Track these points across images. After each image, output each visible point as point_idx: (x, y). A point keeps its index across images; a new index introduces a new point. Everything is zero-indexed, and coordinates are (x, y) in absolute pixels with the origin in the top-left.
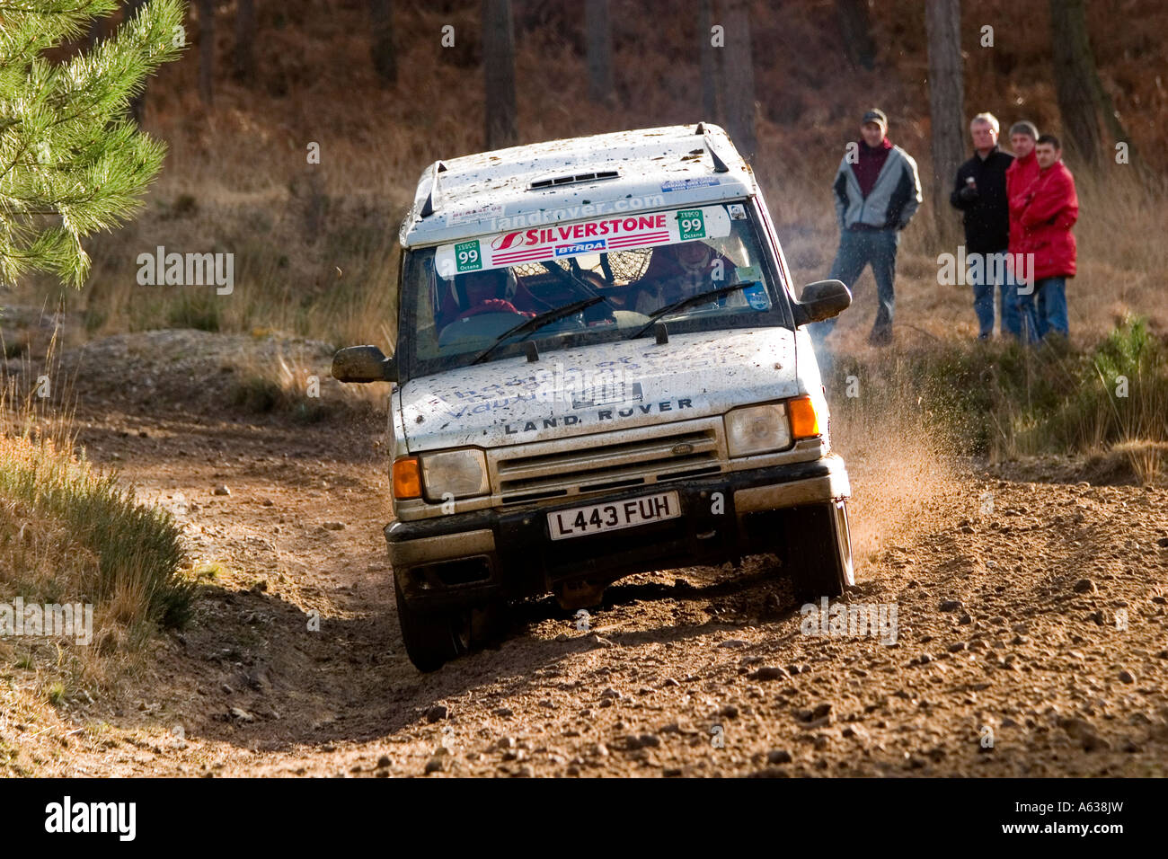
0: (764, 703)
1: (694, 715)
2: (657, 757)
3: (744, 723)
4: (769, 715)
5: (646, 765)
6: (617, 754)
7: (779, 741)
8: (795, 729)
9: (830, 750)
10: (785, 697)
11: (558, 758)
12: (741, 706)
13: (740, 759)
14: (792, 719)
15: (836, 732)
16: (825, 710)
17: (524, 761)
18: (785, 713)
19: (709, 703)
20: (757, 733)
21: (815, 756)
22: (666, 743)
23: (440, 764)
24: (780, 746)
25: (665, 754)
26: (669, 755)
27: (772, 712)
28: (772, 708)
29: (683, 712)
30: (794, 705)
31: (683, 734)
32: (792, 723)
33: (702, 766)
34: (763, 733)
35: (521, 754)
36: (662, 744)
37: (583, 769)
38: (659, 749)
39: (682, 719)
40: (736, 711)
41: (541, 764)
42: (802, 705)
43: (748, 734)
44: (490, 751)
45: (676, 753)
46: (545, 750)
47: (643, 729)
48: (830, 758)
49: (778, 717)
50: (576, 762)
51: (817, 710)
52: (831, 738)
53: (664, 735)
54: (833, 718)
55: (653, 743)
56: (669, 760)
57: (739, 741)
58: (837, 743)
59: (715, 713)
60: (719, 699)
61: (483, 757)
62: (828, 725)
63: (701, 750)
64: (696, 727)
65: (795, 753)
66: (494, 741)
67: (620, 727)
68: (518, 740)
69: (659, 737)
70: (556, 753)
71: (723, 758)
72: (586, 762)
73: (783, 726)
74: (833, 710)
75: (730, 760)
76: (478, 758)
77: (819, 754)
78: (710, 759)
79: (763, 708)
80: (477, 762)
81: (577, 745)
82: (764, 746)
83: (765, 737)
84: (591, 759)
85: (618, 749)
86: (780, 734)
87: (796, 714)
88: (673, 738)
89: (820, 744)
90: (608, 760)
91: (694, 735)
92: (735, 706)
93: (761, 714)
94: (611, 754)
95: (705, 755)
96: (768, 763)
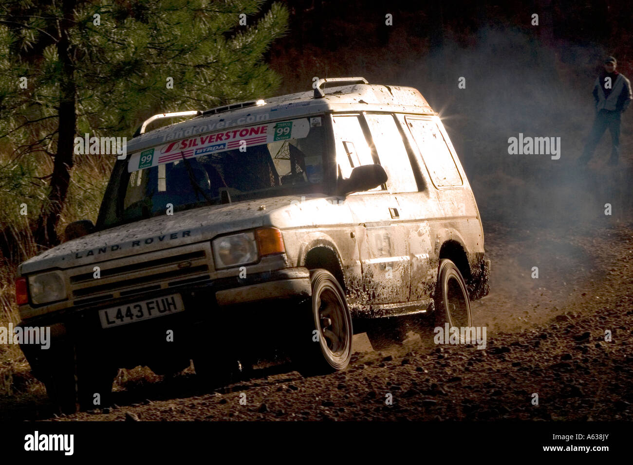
0: (559, 332)
1: (527, 338)
2: (509, 356)
3: (550, 341)
4: (561, 337)
5: (505, 360)
6: (490, 355)
7: (566, 349)
8: (573, 344)
9: (589, 354)
10: (569, 329)
11: (463, 358)
12: (548, 333)
13: (548, 358)
14: (572, 339)
15: (592, 345)
16: (587, 335)
17: (448, 359)
18: (568, 336)
19: (533, 332)
20: (556, 346)
21: (582, 356)
22: (514, 350)
23: (408, 360)
24: (566, 352)
25: (513, 356)
26: (515, 356)
27: (563, 336)
28: (563, 334)
29: (522, 336)
30: (573, 332)
31: (521, 346)
32: (572, 341)
33: (530, 361)
34: (558, 346)
35: (446, 355)
36: (512, 351)
37: (475, 363)
38: (511, 353)
39: (521, 339)
40: (546, 335)
41: (456, 360)
42: (578, 333)
43: (552, 346)
44: (431, 354)
45: (518, 355)
46: (457, 354)
47: (503, 344)
48: (589, 357)
49: (566, 339)
50: (472, 359)
51: (583, 334)
52: (590, 348)
53: (513, 347)
54: (591, 339)
55: (508, 351)
56: (515, 358)
57: (547, 349)
58: (593, 350)
59: (536, 336)
60: (538, 330)
61: (428, 357)
62: (589, 342)
63: (530, 354)
64: (528, 343)
65: (573, 355)
66: (434, 350)
67: (492, 343)
68: (445, 349)
69: (510, 348)
70: (462, 355)
71: (540, 357)
72: (477, 360)
73: (568, 342)
74: (591, 335)
75: (543, 358)
76: (426, 358)
77: (585, 355)
78: (534, 358)
79: (559, 334)
80: (426, 359)
81: (472, 352)
82: (559, 352)
83: (559, 348)
84: (479, 358)
85: (491, 353)
86: (566, 346)
87: (574, 337)
88: (518, 348)
89: (585, 351)
90: (487, 359)
91: (527, 346)
92: (545, 333)
93: (558, 337)
94: (488, 356)
95: (532, 356)
96: (561, 360)
